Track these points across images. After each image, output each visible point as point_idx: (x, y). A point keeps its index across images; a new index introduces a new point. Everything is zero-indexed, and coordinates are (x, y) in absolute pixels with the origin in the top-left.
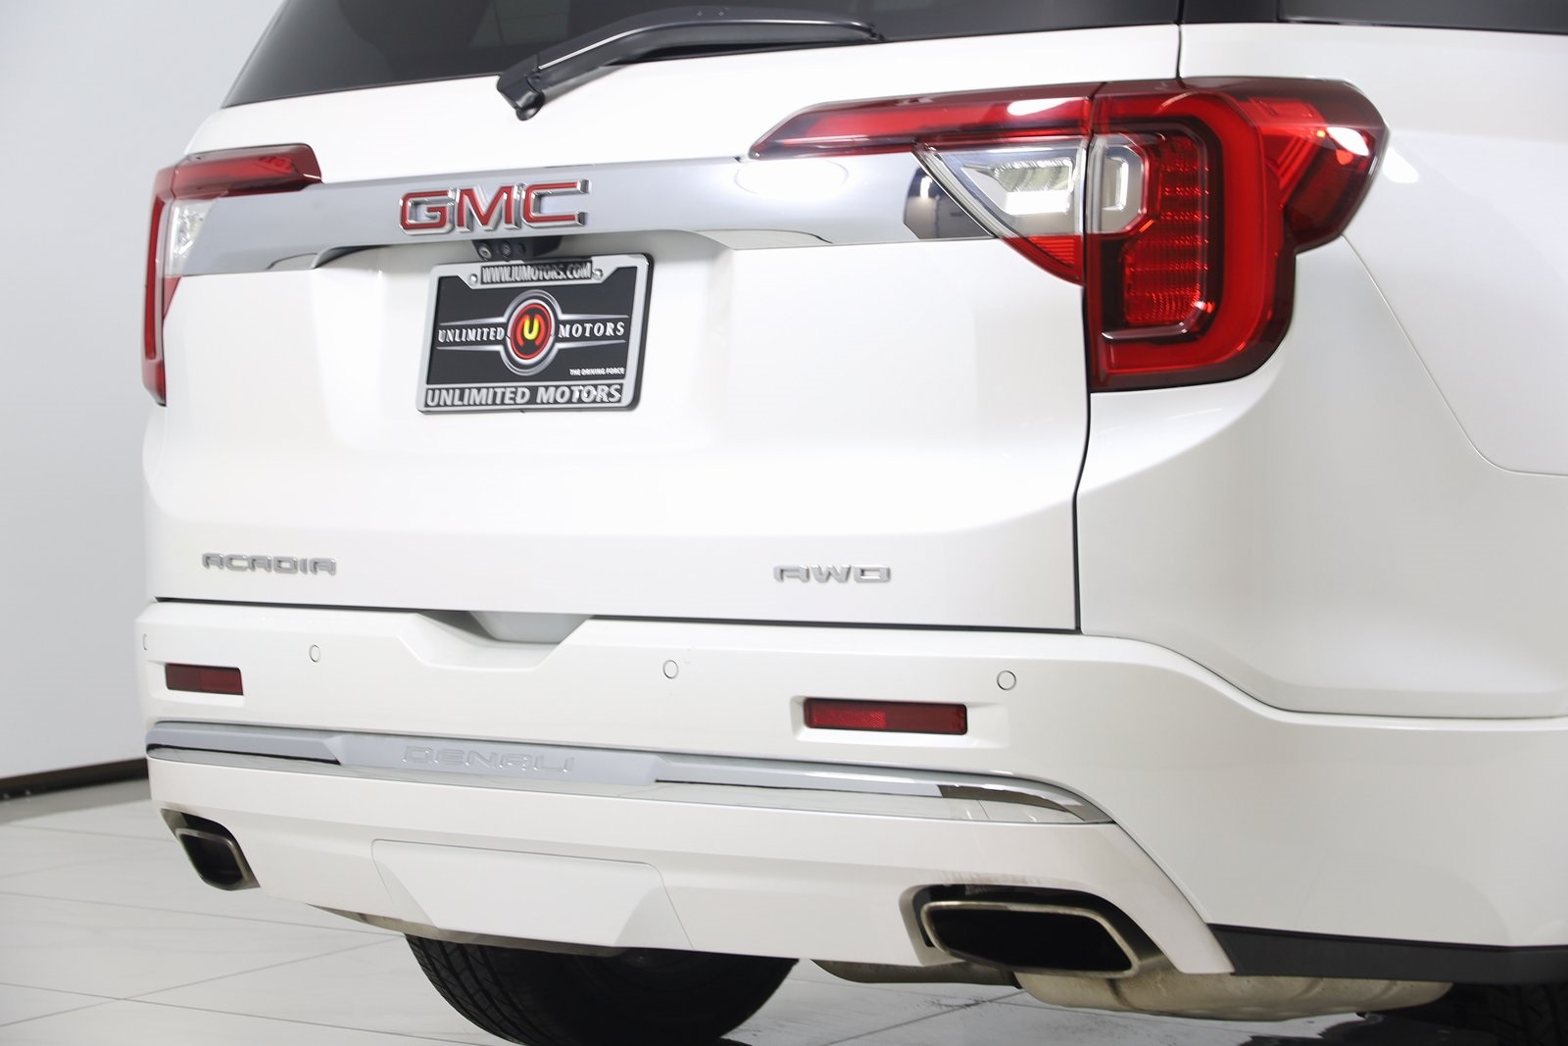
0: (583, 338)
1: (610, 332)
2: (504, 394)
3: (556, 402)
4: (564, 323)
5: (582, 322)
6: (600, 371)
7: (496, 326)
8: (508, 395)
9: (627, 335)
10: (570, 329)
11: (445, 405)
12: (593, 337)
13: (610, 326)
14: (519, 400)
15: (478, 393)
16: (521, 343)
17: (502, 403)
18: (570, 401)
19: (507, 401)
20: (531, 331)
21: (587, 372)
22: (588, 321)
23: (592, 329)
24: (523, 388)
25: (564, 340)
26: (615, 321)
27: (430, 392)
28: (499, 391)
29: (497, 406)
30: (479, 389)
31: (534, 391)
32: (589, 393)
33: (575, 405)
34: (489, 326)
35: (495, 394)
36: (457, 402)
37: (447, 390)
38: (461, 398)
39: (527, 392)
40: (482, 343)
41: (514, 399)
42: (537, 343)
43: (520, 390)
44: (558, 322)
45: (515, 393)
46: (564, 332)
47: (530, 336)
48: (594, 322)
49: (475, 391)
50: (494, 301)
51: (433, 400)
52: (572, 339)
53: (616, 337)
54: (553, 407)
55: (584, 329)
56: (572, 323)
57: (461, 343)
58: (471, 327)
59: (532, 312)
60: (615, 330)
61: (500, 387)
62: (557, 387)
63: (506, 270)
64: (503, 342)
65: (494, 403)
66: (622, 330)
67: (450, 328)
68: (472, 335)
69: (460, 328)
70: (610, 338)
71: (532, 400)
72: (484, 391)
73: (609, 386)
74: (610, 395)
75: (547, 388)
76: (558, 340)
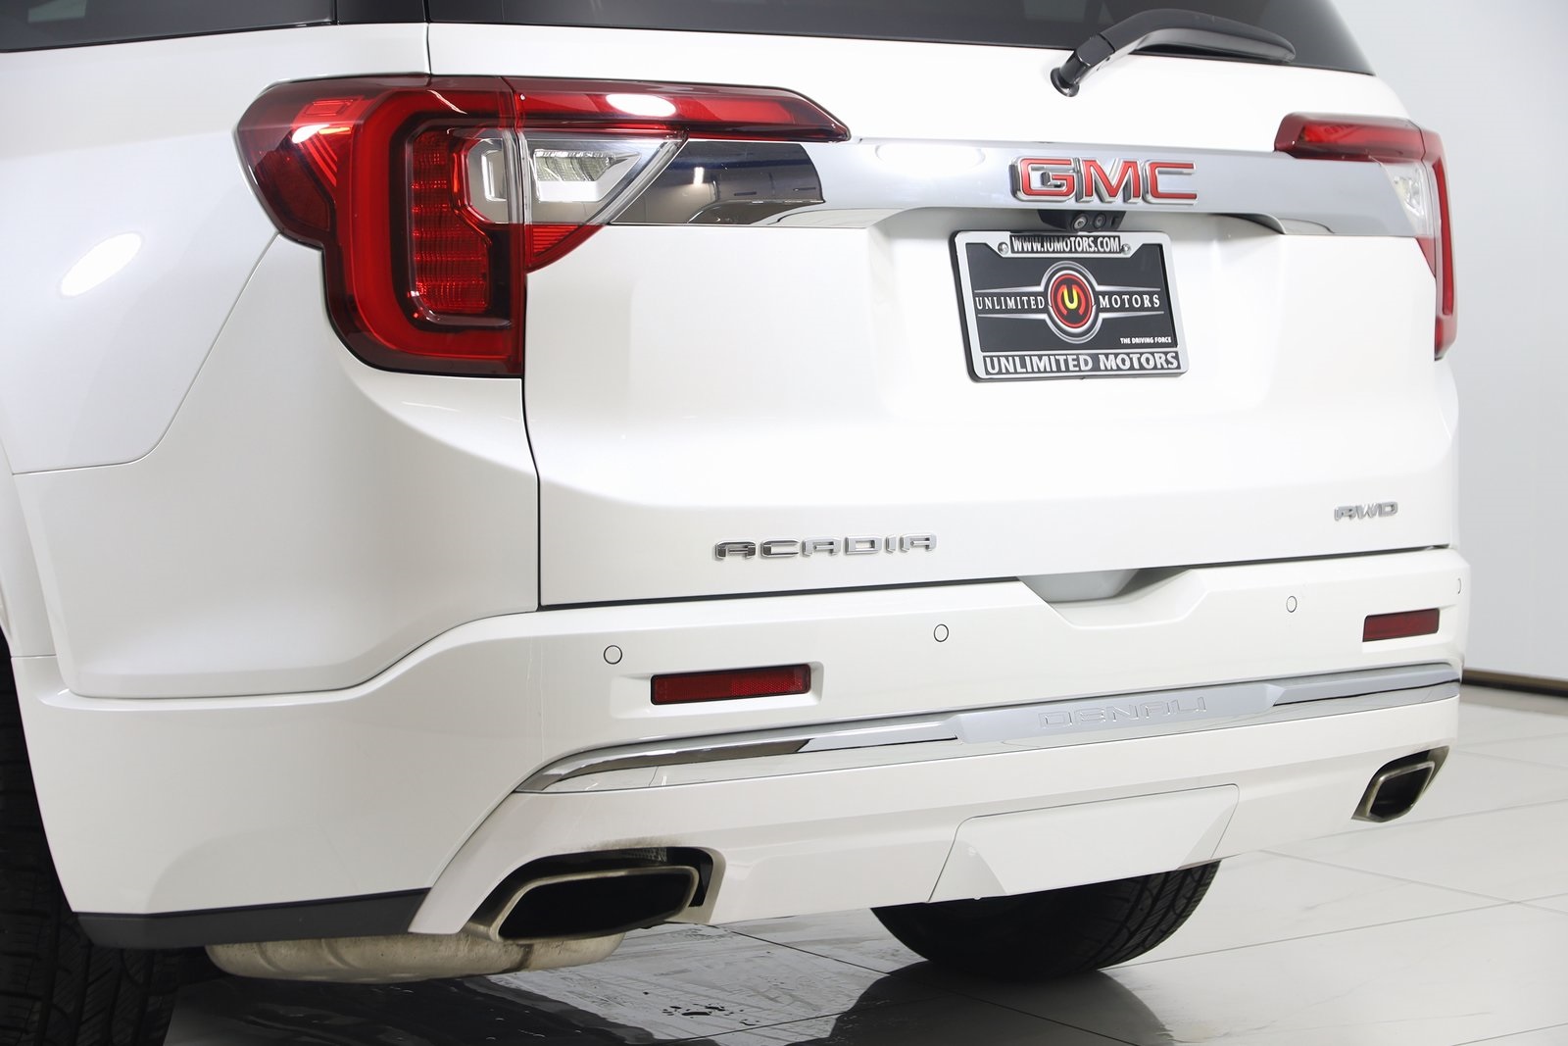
0: (1122, 309)
1: (1147, 304)
2: (1066, 361)
4: (1103, 294)
5: (1120, 294)
6: (1151, 340)
7: (1036, 294)
8: (1071, 362)
9: (1163, 307)
10: (1109, 302)
11: (1008, 372)
12: (1132, 308)
13: (1147, 297)
14: (1083, 368)
15: (1041, 360)
16: (1065, 312)
17: (1067, 370)
18: (1132, 368)
19: (1071, 368)
20: (1071, 301)
21: (1137, 340)
22: (1125, 293)
23: (1130, 301)
24: (1084, 355)
25: (1105, 310)
26: (1151, 294)
27: (988, 360)
28: (1062, 359)
29: (1060, 373)
30: (1040, 357)
31: (1095, 358)
32: (1148, 360)
33: (1139, 372)
34: (1029, 294)
35: (1057, 362)
36: (1019, 370)
37: (1007, 357)
38: (1023, 365)
39: (1088, 359)
40: (1023, 311)
41: (1078, 365)
42: (1081, 311)
43: (1081, 358)
44: (1097, 294)
45: (1077, 360)
46: (1104, 302)
47: (1073, 306)
48: (1132, 294)
49: (1035, 359)
50: (1030, 270)
51: (993, 368)
52: (1111, 309)
53: (1153, 308)
54: (1117, 374)
55: (1123, 301)
56: (1110, 294)
57: (1001, 311)
58: (1010, 295)
59: (1069, 282)
60: (1151, 301)
61: (1061, 355)
62: (1116, 355)
63: (1038, 241)
64: (1045, 310)
65: (1059, 370)
66: (1157, 301)
67: (987, 295)
68: (1011, 304)
69: (999, 295)
70: (1148, 309)
71: (1096, 368)
72: (1045, 358)
75: (1107, 356)
76: (1099, 310)
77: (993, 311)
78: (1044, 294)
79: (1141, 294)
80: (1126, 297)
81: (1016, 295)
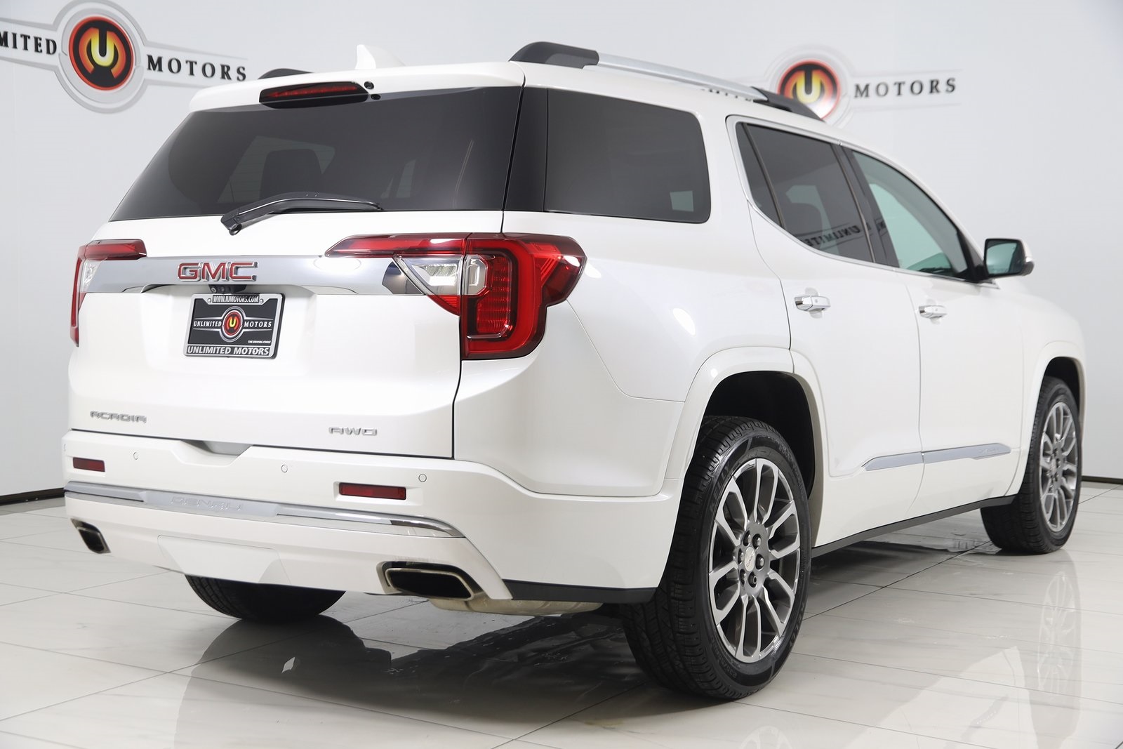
0: (254, 328)
1: (265, 326)
2: (220, 349)
3: (241, 354)
4: (247, 321)
5: (254, 321)
6: (261, 342)
7: (219, 320)
8: (222, 350)
9: (272, 327)
10: (249, 324)
11: (195, 353)
12: (258, 328)
13: (266, 323)
14: (226, 352)
15: (210, 348)
16: (228, 328)
17: (219, 353)
18: (247, 354)
19: (221, 353)
20: (232, 323)
21: (255, 342)
22: (257, 321)
23: (258, 324)
24: (228, 348)
25: (246, 328)
26: (268, 321)
27: (190, 347)
28: (218, 348)
29: (217, 354)
30: (210, 347)
31: (233, 349)
32: (255, 351)
33: (249, 355)
34: (216, 320)
35: (216, 350)
36: (200, 352)
37: (196, 347)
38: (202, 350)
39: (230, 349)
41: (224, 352)
42: (235, 329)
44: (244, 321)
45: (225, 349)
46: (246, 325)
47: (232, 326)
48: (259, 321)
49: (208, 348)
50: (218, 310)
51: (191, 351)
52: (249, 328)
53: (268, 328)
54: (240, 356)
55: (255, 324)
56: (250, 321)
57: (203, 327)
58: (208, 321)
59: (234, 315)
60: (268, 325)
61: (218, 347)
62: (243, 348)
63: (223, 298)
64: (221, 327)
65: (215, 353)
66: (270, 325)
67: (199, 320)
68: (208, 325)
69: (204, 321)
70: (265, 328)
71: (232, 353)
72: (212, 348)
73: (264, 348)
74: (264, 352)
75: (238, 348)
76: (243, 328)
77: (200, 327)
78: (222, 321)
79: (264, 321)
80: (257, 323)
81: (210, 320)
